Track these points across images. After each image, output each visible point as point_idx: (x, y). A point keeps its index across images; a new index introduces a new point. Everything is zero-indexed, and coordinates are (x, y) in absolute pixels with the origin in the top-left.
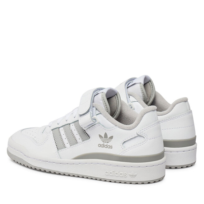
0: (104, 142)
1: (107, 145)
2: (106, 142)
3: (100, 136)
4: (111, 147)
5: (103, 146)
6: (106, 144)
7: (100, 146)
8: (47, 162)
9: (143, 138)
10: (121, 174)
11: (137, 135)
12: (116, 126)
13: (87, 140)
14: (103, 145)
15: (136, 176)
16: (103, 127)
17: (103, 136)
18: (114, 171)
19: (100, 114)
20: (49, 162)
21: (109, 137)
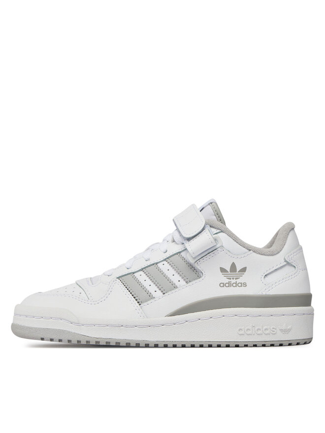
0: (230, 279)
1: (236, 283)
2: (233, 279)
3: (223, 270)
4: (245, 285)
5: (230, 285)
6: (233, 281)
7: (223, 285)
8: (122, 327)
9: (294, 268)
10: (266, 329)
11: (285, 263)
12: (250, 250)
13: (196, 279)
14: (229, 283)
15: (290, 330)
16: (229, 253)
17: (228, 269)
18: (254, 325)
19: (219, 232)
20: (127, 326)
21: (238, 268)
